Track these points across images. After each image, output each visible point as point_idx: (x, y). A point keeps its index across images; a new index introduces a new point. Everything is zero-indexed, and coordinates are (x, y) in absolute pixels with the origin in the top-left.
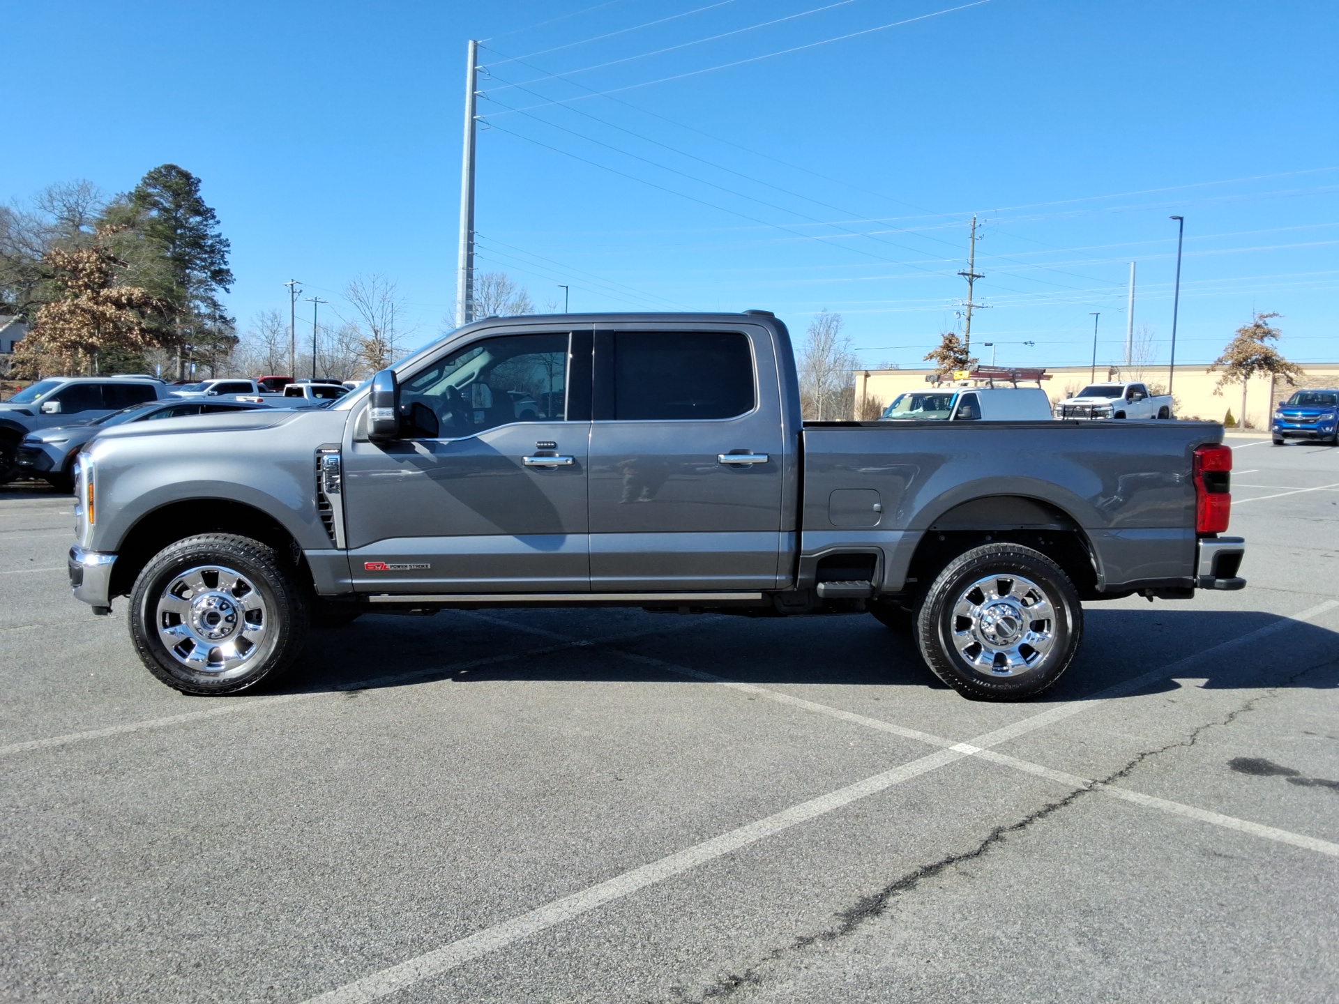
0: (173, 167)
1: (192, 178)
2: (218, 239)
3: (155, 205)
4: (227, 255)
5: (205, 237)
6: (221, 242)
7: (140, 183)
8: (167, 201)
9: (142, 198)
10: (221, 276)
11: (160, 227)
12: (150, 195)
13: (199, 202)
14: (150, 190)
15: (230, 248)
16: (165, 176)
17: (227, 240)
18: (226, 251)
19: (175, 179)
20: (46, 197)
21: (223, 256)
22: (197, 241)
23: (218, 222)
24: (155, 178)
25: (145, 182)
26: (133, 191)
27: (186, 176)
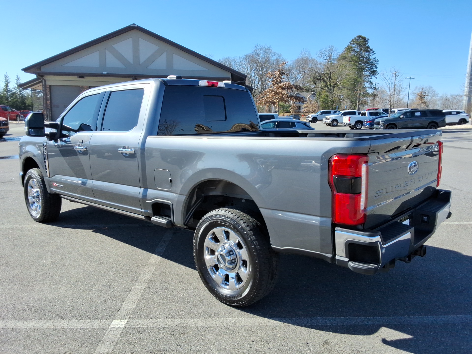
0: (360, 36)
1: (366, 39)
2: (374, 60)
3: (353, 50)
4: (377, 65)
5: (370, 60)
6: (375, 61)
7: (349, 44)
8: (357, 48)
9: (349, 49)
10: (374, 73)
11: (354, 58)
12: (351, 47)
13: (368, 47)
14: (352, 46)
15: (378, 62)
16: (357, 40)
17: (378, 59)
18: (377, 64)
19: (361, 40)
20: (319, 53)
21: (376, 65)
22: (367, 61)
23: (375, 54)
24: (355, 41)
25: (351, 43)
26: (346, 47)
27: (364, 39)
